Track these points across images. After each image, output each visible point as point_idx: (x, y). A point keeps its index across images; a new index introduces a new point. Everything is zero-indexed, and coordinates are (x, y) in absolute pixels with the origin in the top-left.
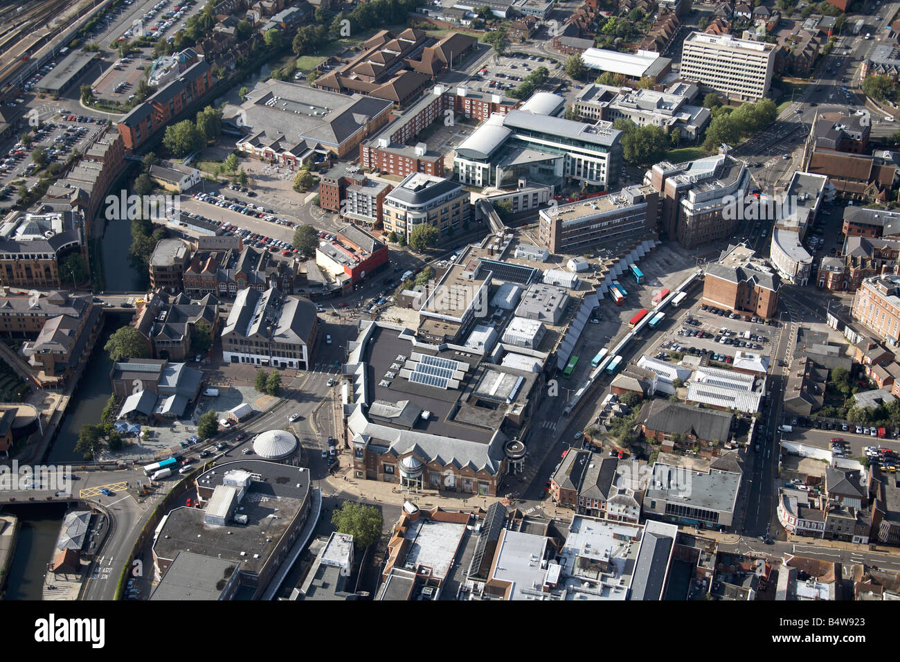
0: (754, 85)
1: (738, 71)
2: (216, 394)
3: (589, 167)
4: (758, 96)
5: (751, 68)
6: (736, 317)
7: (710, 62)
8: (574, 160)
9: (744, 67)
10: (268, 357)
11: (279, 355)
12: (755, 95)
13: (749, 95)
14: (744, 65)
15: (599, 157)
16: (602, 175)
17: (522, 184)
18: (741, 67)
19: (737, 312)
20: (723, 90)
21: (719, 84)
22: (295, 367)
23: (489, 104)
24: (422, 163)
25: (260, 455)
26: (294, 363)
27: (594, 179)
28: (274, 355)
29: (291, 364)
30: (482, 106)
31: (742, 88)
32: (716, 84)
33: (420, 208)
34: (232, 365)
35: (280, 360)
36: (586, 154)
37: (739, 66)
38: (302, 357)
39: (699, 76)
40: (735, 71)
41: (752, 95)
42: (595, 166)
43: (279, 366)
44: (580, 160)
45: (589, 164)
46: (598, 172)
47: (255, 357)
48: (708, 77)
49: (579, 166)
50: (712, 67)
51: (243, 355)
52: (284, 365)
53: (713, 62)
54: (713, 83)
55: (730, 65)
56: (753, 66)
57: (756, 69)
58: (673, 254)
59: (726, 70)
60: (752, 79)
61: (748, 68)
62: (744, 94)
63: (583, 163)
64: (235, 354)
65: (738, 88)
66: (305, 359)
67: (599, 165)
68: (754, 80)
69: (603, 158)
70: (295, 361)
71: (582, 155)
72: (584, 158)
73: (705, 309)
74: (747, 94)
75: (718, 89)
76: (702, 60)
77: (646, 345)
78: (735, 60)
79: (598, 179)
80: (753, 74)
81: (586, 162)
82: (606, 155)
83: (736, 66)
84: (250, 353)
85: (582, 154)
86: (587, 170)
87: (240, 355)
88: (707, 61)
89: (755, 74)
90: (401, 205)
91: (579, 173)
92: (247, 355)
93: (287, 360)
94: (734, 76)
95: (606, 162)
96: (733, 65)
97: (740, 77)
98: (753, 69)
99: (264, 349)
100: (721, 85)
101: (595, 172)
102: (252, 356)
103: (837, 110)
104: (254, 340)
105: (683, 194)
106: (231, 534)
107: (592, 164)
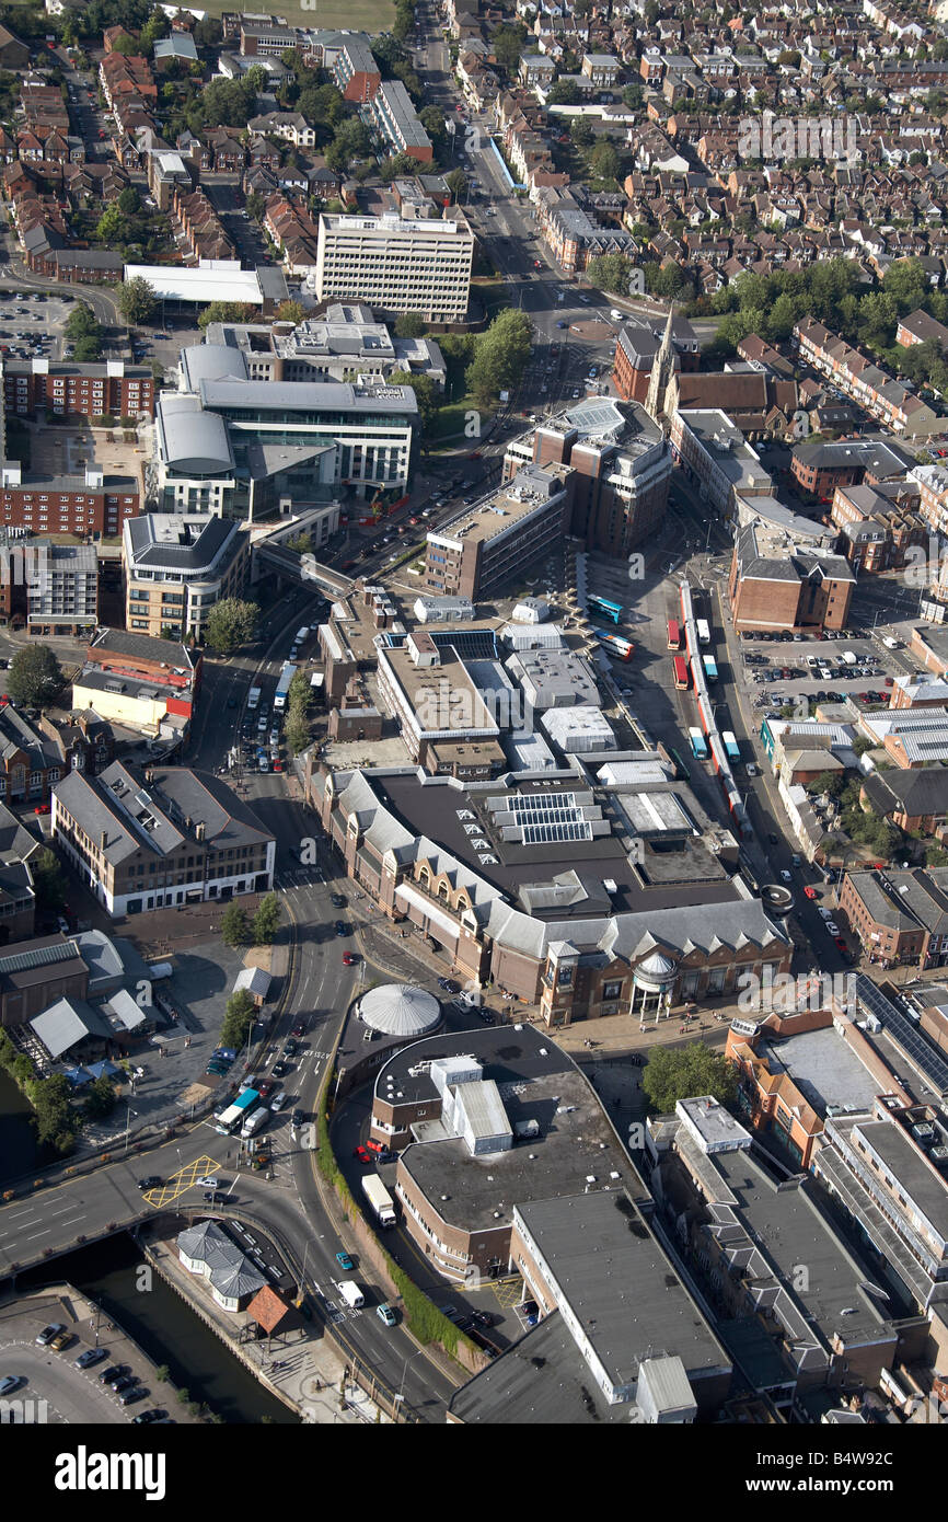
0: (451, 293)
1: (423, 273)
2: (169, 973)
3: (376, 459)
4: (460, 311)
5: (444, 265)
6: (804, 639)
7: (374, 261)
8: (347, 449)
9: (434, 264)
10: (199, 885)
11: (221, 875)
12: (454, 311)
13: (444, 310)
14: (432, 260)
15: (393, 437)
16: (400, 468)
17: (286, 508)
18: (429, 264)
19: (799, 630)
20: (400, 309)
21: (391, 300)
22: (248, 890)
23: (105, 380)
24: (114, 500)
25: (399, 1033)
26: (248, 883)
27: (386, 476)
28: (212, 877)
29: (241, 885)
30: (90, 388)
31: (431, 301)
32: (386, 299)
33: (204, 575)
34: (134, 919)
35: (220, 883)
36: (369, 436)
37: (424, 264)
38: (263, 867)
39: (356, 289)
40: (418, 273)
41: (449, 311)
42: (388, 455)
43: (219, 895)
44: (359, 448)
45: (376, 453)
46: (393, 464)
47: (174, 890)
48: (372, 289)
49: (358, 459)
50: (378, 271)
51: (151, 893)
52: (227, 892)
53: (379, 262)
54: (381, 299)
55: (409, 263)
56: (448, 260)
57: (454, 265)
58: (612, 569)
59: (403, 272)
60: (447, 283)
61: (439, 264)
62: (435, 310)
63: (364, 452)
64: (135, 896)
65: (425, 301)
66: (270, 869)
67: (394, 451)
68: (452, 283)
69: (403, 437)
70: (249, 878)
71: (361, 439)
72: (365, 443)
73: (751, 637)
74: (440, 310)
75: (390, 308)
76: (359, 261)
77: (732, 708)
78: (416, 254)
79: (393, 476)
80: (448, 274)
81: (370, 450)
82: (408, 431)
83: (419, 264)
84: (165, 885)
85: (362, 436)
86: (373, 464)
87: (145, 895)
88: (369, 261)
89: (453, 274)
90: (168, 575)
91: (357, 473)
92: (160, 892)
93: (234, 880)
94: (418, 282)
95: (407, 443)
96: (415, 263)
97: (427, 283)
98: (449, 265)
99: (195, 869)
100: (396, 300)
101: (387, 465)
102: (170, 890)
103: (588, 318)
104: (176, 857)
105: (609, 466)
106: (536, 1157)
107: (382, 451)
